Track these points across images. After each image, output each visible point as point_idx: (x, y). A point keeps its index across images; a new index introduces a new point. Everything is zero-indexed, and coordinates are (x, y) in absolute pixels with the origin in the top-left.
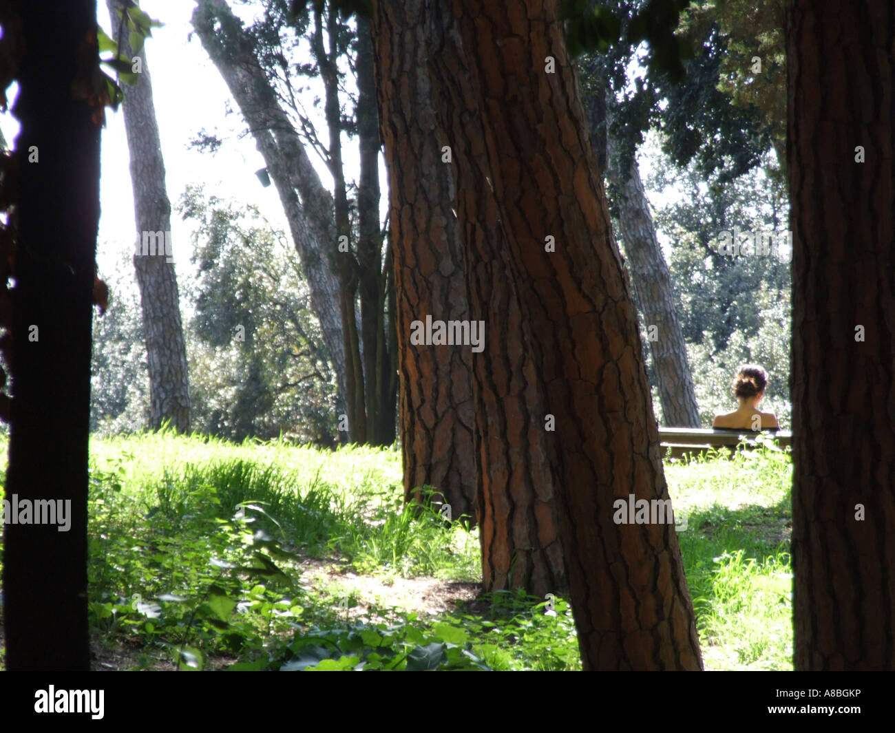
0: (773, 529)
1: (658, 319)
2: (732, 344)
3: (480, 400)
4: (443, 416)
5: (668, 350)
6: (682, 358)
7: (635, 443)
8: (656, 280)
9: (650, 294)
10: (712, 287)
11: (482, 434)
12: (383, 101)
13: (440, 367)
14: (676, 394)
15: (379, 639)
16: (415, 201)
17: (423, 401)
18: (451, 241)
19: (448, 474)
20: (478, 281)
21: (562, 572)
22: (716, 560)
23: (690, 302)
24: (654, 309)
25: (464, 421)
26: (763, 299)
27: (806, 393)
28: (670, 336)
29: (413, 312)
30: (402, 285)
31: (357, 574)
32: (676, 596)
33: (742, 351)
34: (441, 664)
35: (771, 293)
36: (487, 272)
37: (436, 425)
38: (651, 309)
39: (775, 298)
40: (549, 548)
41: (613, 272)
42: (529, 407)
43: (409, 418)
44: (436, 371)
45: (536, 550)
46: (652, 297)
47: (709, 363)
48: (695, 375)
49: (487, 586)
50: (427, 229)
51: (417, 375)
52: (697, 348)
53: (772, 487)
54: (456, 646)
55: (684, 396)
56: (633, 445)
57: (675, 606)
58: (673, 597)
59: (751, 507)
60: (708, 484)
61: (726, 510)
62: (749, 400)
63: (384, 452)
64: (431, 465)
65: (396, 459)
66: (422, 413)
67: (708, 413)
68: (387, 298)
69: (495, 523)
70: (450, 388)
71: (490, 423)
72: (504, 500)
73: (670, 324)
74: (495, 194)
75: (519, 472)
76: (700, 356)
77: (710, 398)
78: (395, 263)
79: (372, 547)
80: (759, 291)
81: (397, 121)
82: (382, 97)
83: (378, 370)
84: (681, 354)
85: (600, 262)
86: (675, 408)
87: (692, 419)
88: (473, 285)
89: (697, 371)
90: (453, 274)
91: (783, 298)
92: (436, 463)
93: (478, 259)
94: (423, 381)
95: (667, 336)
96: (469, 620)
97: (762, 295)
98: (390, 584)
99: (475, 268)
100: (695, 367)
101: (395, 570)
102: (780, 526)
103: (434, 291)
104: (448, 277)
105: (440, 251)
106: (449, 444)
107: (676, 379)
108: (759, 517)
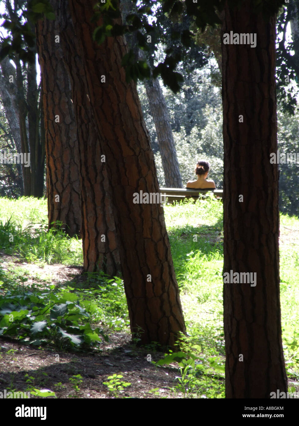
0: (213, 236)
1: (161, 124)
2: (193, 133)
3: (83, 185)
4: (66, 187)
5: (165, 138)
6: (171, 141)
7: (153, 214)
8: (160, 106)
9: (157, 113)
10: (184, 107)
11: (84, 200)
12: (39, 45)
13: (65, 165)
14: (169, 158)
15: (38, 300)
16: (54, 91)
17: (57, 180)
18: (70, 109)
19: (68, 213)
20: (82, 132)
21: (120, 263)
22: (188, 255)
23: (174, 114)
24: (159, 119)
25: (75, 189)
26: (207, 112)
27: (230, 203)
28: (166, 131)
29: (53, 140)
30: (48, 128)
31: (27, 262)
32: (171, 282)
33: (197, 136)
34: (66, 313)
35: (211, 110)
36: (86, 128)
37: (63, 191)
38: (158, 119)
39: (212, 112)
40: (113, 252)
41: (143, 137)
42: (105, 189)
43: (51, 188)
44: (63, 167)
45: (108, 253)
46: (158, 114)
47: (183, 141)
48: (177, 146)
49: (86, 268)
50: (59, 103)
51: (55, 168)
52: (178, 134)
53: (212, 217)
54: (72, 303)
55: (172, 159)
56: (152, 215)
57: (170, 286)
58: (170, 282)
59: (203, 226)
60: (184, 215)
61: (192, 228)
62: (202, 176)
63: (40, 200)
64: (61, 209)
65: (45, 203)
66: (57, 186)
67: (182, 163)
68: (40, 119)
69: (89, 240)
70: (69, 174)
71: (87, 196)
72: (94, 230)
73: (166, 126)
74: (91, 103)
75: (100, 218)
76: (179, 138)
77: (183, 157)
78: (45, 118)
79: (34, 250)
80: (205, 109)
81: (45, 53)
82: (39, 43)
83: (36, 152)
84: (171, 140)
85: (138, 133)
86: (168, 164)
87: (176, 168)
88: (80, 134)
89: (178, 144)
90: (71, 123)
91: (216, 112)
92: (63, 208)
93: (82, 122)
94: (57, 171)
95: (165, 131)
96: (78, 291)
97: (207, 110)
98: (42, 267)
99: (81, 126)
100: (177, 143)
101: (45, 261)
102: (216, 235)
103: (62, 131)
104: (69, 125)
105: (65, 113)
106: (69, 200)
107: (169, 151)
108: (207, 230)
